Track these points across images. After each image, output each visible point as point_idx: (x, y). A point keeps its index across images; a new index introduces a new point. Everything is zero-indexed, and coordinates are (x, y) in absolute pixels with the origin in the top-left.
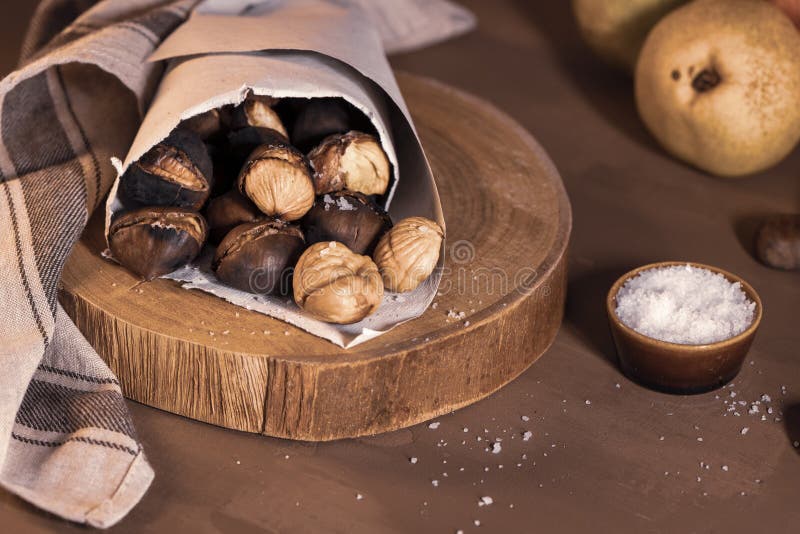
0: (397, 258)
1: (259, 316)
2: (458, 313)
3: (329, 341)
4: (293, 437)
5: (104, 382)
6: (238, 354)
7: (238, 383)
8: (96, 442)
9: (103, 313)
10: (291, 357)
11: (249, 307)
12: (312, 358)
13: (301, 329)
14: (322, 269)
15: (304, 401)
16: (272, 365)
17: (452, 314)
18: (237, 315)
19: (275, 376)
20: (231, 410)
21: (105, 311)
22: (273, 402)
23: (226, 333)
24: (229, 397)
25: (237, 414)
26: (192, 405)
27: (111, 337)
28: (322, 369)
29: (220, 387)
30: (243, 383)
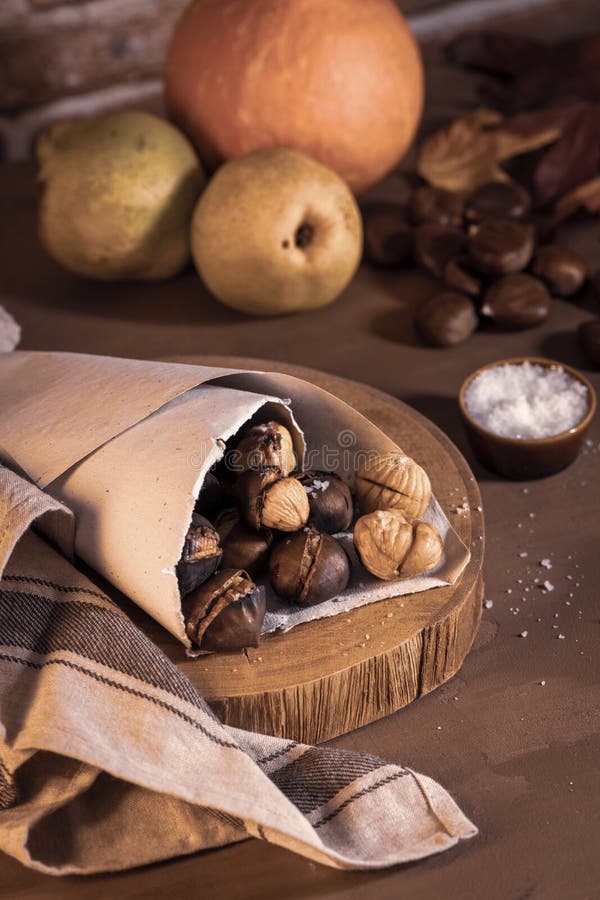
0: (410, 495)
2: (461, 507)
3: (437, 587)
4: (443, 682)
5: (288, 750)
6: (402, 643)
7: (403, 668)
8: (374, 788)
9: (266, 694)
10: (436, 617)
11: (347, 610)
12: (447, 608)
13: (405, 595)
14: (398, 537)
15: (450, 646)
16: (425, 634)
17: (459, 511)
18: (349, 621)
19: (429, 642)
20: (397, 695)
21: (268, 691)
22: (428, 664)
23: (368, 637)
24: (396, 685)
25: (401, 695)
26: (361, 715)
27: (278, 709)
28: (460, 610)
29: (388, 682)
30: (406, 666)
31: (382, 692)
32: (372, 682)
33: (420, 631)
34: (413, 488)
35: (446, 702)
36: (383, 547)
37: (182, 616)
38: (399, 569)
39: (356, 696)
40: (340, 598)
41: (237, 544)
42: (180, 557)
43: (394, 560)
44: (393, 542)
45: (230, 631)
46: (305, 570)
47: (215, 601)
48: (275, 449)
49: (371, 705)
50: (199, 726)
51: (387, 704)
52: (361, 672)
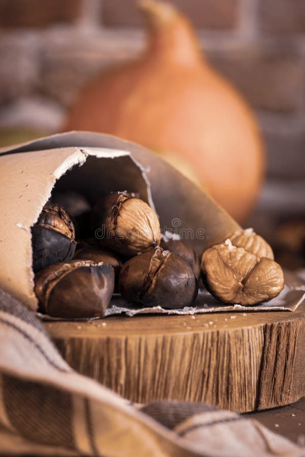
7: (244, 360)
11: (191, 313)
15: (289, 361)
16: (267, 331)
19: (270, 342)
21: (112, 336)
22: (269, 370)
23: (211, 323)
24: (236, 377)
27: (119, 361)
29: (229, 371)
31: (222, 380)
32: (214, 363)
33: (263, 325)
35: (283, 417)
36: (230, 262)
37: (32, 273)
38: (244, 282)
39: (196, 374)
42: (36, 221)
43: (240, 274)
44: (239, 258)
45: (77, 290)
46: (154, 268)
47: (65, 272)
49: (210, 393)
50: (38, 347)
51: (226, 400)
52: (203, 343)
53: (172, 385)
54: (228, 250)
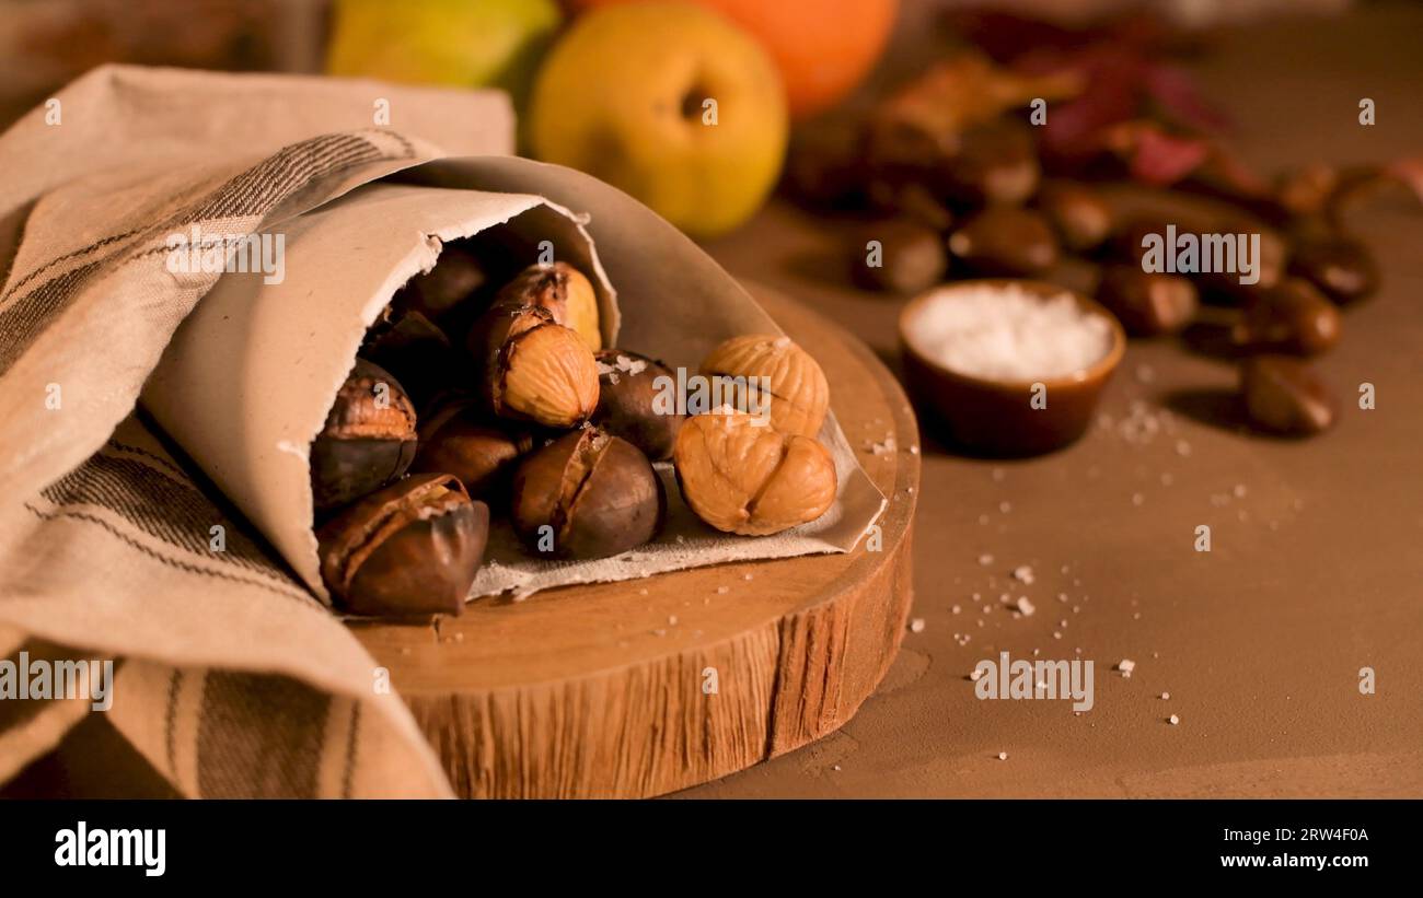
0: (789, 398)
1: (670, 578)
2: (882, 444)
3: (819, 553)
4: (816, 736)
6: (737, 638)
7: (737, 691)
9: (455, 697)
10: (809, 599)
11: (645, 573)
14: (752, 450)
15: (832, 665)
16: (785, 628)
17: (878, 449)
18: (644, 592)
19: (792, 645)
20: (721, 746)
21: (460, 691)
22: (789, 691)
23: (673, 620)
24: (721, 723)
25: (732, 746)
26: (648, 772)
27: (479, 734)
28: (857, 595)
29: (707, 714)
30: (744, 691)
31: (693, 731)
32: (674, 707)
33: (776, 619)
34: (795, 388)
35: (817, 773)
36: (724, 463)
37: (314, 540)
38: (751, 507)
39: (638, 733)
40: (637, 556)
41: (456, 441)
42: (320, 427)
43: (742, 490)
44: (743, 455)
45: (404, 574)
46: (571, 488)
47: (387, 520)
48: (555, 296)
49: (668, 755)
51: (703, 760)
52: (650, 681)
53: (589, 756)
54: (724, 432)
